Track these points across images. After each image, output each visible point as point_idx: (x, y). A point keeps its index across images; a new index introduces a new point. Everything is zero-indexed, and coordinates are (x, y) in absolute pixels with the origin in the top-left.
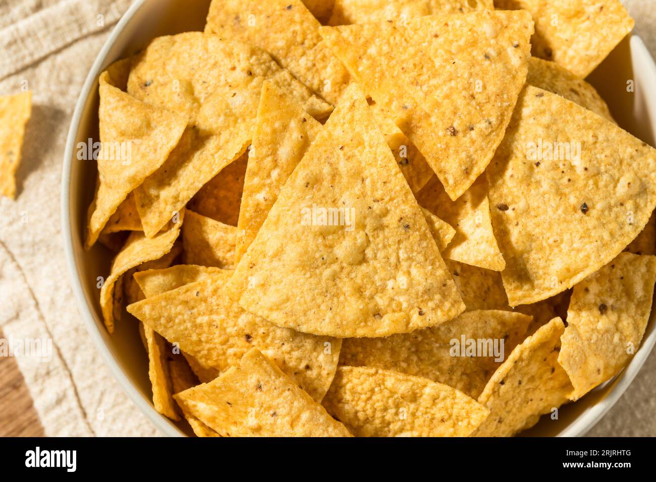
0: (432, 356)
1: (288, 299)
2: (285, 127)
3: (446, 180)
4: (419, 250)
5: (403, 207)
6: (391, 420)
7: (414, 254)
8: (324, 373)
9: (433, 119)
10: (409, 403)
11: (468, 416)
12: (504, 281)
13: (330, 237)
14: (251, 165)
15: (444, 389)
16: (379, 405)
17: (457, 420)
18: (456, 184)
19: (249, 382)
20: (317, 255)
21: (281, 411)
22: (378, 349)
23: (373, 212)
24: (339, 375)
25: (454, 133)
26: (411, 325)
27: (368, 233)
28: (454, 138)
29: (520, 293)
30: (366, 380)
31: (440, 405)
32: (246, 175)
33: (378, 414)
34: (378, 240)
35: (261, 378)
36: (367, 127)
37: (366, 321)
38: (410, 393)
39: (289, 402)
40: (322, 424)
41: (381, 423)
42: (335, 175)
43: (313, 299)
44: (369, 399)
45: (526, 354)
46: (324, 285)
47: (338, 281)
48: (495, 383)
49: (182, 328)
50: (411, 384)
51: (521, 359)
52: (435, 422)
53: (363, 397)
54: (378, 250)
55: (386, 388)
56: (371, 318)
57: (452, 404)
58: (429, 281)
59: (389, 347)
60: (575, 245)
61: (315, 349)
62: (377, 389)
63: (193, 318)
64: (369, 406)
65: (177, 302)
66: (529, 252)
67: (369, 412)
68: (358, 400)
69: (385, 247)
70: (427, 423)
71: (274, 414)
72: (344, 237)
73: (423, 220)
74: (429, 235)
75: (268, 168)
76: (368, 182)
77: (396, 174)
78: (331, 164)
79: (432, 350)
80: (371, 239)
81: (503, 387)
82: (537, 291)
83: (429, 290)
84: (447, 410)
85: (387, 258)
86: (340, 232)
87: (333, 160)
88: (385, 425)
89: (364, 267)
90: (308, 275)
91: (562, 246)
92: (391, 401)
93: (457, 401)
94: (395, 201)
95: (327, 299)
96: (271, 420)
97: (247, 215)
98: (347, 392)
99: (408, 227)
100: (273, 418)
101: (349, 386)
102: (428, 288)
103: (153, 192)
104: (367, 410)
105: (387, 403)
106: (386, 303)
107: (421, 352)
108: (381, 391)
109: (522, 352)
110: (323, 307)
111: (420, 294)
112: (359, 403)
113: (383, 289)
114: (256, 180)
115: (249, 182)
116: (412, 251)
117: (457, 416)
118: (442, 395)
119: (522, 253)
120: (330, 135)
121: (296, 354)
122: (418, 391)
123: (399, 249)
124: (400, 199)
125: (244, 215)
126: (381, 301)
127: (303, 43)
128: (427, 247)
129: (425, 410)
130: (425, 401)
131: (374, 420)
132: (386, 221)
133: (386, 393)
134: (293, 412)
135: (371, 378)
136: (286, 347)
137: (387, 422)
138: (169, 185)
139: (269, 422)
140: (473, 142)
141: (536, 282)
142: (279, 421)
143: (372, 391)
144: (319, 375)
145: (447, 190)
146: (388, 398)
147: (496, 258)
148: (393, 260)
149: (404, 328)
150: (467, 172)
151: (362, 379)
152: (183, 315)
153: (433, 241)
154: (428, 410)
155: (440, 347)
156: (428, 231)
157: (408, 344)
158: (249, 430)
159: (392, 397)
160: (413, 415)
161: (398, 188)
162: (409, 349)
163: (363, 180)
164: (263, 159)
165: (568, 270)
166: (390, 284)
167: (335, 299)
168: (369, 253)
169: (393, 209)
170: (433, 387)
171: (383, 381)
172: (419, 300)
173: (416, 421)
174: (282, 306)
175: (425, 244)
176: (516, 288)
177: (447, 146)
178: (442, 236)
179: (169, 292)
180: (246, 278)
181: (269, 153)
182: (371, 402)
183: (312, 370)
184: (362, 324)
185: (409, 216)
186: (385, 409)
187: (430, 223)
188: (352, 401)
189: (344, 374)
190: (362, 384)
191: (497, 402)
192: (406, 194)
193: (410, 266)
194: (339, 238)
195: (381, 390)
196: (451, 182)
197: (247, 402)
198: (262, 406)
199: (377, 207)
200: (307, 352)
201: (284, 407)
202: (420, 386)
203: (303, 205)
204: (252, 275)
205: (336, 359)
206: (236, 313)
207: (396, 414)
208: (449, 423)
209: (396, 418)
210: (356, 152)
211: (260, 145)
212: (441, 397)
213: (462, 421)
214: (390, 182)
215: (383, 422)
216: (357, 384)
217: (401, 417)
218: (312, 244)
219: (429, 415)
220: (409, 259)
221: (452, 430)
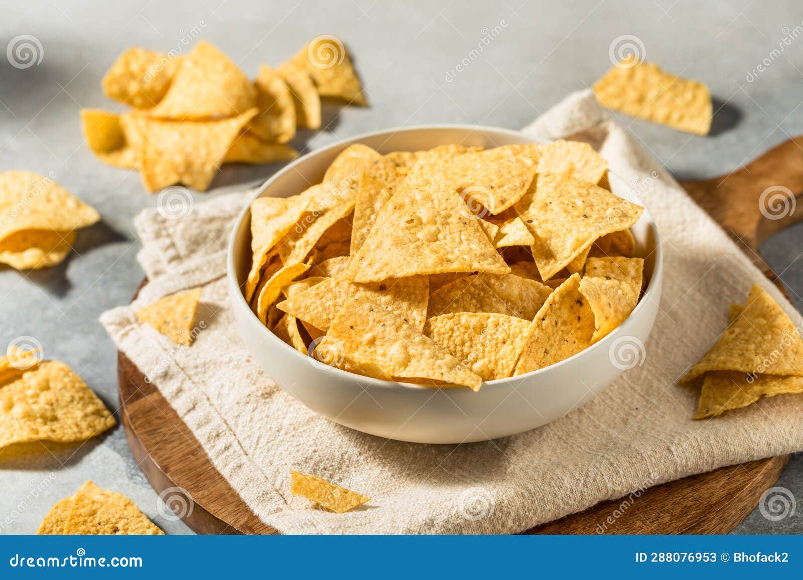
1: (387, 264)
2: (378, 193)
4: (475, 236)
6: (468, 352)
7: (472, 238)
8: (417, 323)
9: (477, 184)
10: (479, 335)
11: (521, 332)
12: (536, 262)
13: (413, 230)
14: (356, 214)
15: (502, 317)
16: (458, 341)
17: (514, 337)
18: (495, 208)
20: (405, 238)
21: (388, 323)
23: (440, 214)
24: (427, 325)
25: (492, 187)
26: (473, 266)
27: (439, 227)
28: (492, 190)
29: (548, 268)
30: (447, 323)
31: (501, 329)
32: (354, 219)
33: (458, 348)
34: (445, 230)
36: (432, 175)
37: (442, 264)
38: (479, 324)
42: (413, 202)
43: (405, 259)
44: (451, 336)
45: (557, 298)
46: (411, 251)
47: (421, 249)
48: (539, 319)
49: (316, 312)
50: (478, 318)
51: (554, 302)
52: (499, 345)
53: (447, 336)
54: (446, 235)
55: (462, 326)
57: (509, 326)
58: (483, 250)
60: (581, 230)
61: (410, 309)
62: (455, 328)
63: (323, 305)
64: (451, 343)
65: (311, 296)
66: (550, 239)
68: (443, 340)
69: (451, 233)
70: (493, 348)
71: (384, 325)
72: (423, 229)
73: (475, 221)
74: (481, 230)
75: (368, 214)
76: (436, 201)
77: (454, 194)
78: (410, 197)
80: (441, 229)
81: (544, 322)
82: (559, 262)
84: (505, 331)
85: (453, 240)
87: (412, 195)
89: (438, 243)
90: (400, 248)
91: (573, 232)
92: (466, 336)
93: (511, 323)
94: (455, 209)
95: (414, 257)
96: (382, 329)
97: (356, 242)
98: (436, 335)
99: (465, 223)
101: (435, 331)
102: (483, 254)
103: (291, 243)
105: (464, 337)
106: (455, 257)
108: (458, 329)
109: (554, 297)
110: (412, 262)
111: (478, 255)
113: (452, 253)
114: (361, 222)
115: (355, 223)
116: (470, 236)
117: (513, 335)
118: (501, 321)
119: (546, 240)
122: (484, 323)
123: (460, 235)
125: (354, 243)
126: (450, 256)
128: (480, 236)
129: (490, 337)
130: (490, 329)
132: (450, 220)
133: (462, 330)
135: (450, 321)
138: (302, 237)
139: (380, 331)
140: (505, 191)
141: (558, 256)
143: (452, 330)
146: (465, 333)
147: (528, 237)
148: (457, 240)
150: (503, 202)
151: (444, 322)
152: (315, 303)
153: (484, 234)
154: (493, 337)
155: (497, 301)
156: (479, 227)
159: (466, 332)
160: (483, 344)
163: (432, 201)
164: (365, 209)
165: (578, 240)
166: (456, 250)
167: (420, 257)
168: (440, 236)
169: (454, 214)
170: (494, 316)
171: (459, 320)
172: (478, 258)
173: (485, 349)
174: (384, 268)
175: (478, 234)
176: (545, 265)
178: (489, 232)
179: (304, 292)
180: (358, 267)
181: (368, 206)
182: (452, 339)
184: (440, 265)
185: (465, 217)
186: (463, 344)
188: (439, 341)
189: (432, 323)
190: (444, 326)
191: (541, 334)
193: (469, 244)
194: (419, 230)
195: (458, 328)
197: (364, 321)
198: (374, 322)
199: (443, 213)
200: (404, 311)
202: (485, 318)
203: (393, 218)
204: (362, 263)
205: (425, 312)
206: (354, 293)
207: (471, 346)
208: (509, 342)
209: (472, 350)
210: (427, 188)
211: (362, 203)
212: (501, 323)
213: (517, 337)
214: (450, 199)
215: (462, 355)
216: (441, 327)
217: (474, 348)
218: (401, 234)
219: (494, 341)
220: (468, 240)
221: (511, 347)
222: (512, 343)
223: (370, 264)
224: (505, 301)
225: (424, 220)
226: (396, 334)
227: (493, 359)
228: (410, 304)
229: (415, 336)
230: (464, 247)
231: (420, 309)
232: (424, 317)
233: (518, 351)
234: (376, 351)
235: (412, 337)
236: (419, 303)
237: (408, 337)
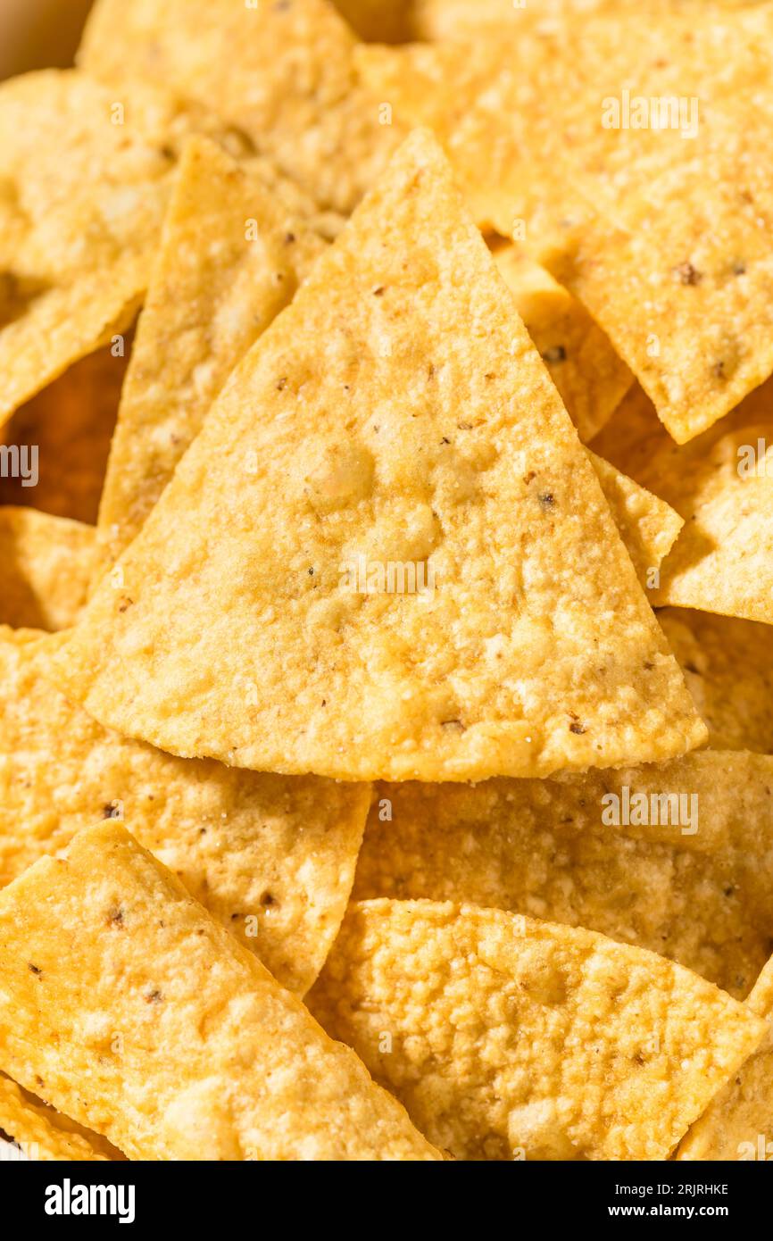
0: (617, 879)
1: (209, 683)
2: (237, 256)
3: (662, 389)
4: (581, 564)
5: (536, 444)
6: (496, 1063)
7: (566, 574)
8: (312, 916)
9: (636, 246)
10: (544, 1008)
11: (707, 1042)
13: (335, 518)
14: (143, 350)
15: (643, 961)
16: (462, 1014)
17: (679, 1054)
18: (689, 401)
19: (88, 900)
20: (296, 563)
21: (175, 987)
22: (466, 857)
23: (452, 454)
24: (353, 925)
25: (692, 278)
26: (545, 755)
27: (440, 512)
28: (689, 292)
30: (426, 937)
31: (631, 1009)
32: (129, 378)
33: (462, 1044)
34: (464, 530)
35: (123, 893)
36: (448, 234)
37: (418, 736)
38: (547, 971)
39: (197, 965)
40: (289, 1034)
41: (468, 1072)
42: (357, 359)
43: (278, 679)
44: (436, 994)
46: (309, 640)
47: (348, 631)
52: (618, 1064)
53: (420, 988)
54: (465, 556)
55: (483, 963)
56: (433, 728)
57: (665, 1006)
58: (603, 646)
59: (496, 851)
61: (288, 847)
62: (456, 965)
64: (434, 1018)
67: (436, 1036)
68: (405, 1000)
69: (483, 549)
70: (596, 1070)
71: (155, 995)
72: (373, 519)
73: (593, 487)
74: (610, 528)
75: (187, 359)
76: (444, 376)
77: (520, 354)
78: (348, 333)
79: (613, 862)
80: (446, 526)
83: (603, 671)
84: (648, 1024)
85: (490, 579)
86: (361, 505)
87: (353, 323)
88: (481, 1079)
89: (423, 600)
90: (268, 614)
92: (494, 1001)
93: (676, 994)
94: (517, 428)
95: (315, 676)
96: (144, 1012)
97: (127, 485)
98: (376, 974)
99: (550, 499)
100: (150, 1007)
101: (379, 959)
102: (600, 663)
104: (430, 1029)
105: (485, 1006)
106: (479, 692)
107: (583, 867)
108: (468, 969)
110: (303, 699)
111: (576, 678)
112: (407, 1008)
113: (474, 660)
114: (154, 392)
115: (134, 396)
116: (561, 566)
117: (677, 1043)
118: (636, 975)
120: (351, 260)
121: (236, 859)
122: (568, 967)
123: (522, 556)
124: (528, 422)
125: (117, 485)
126: (464, 689)
127: (312, 93)
128: (603, 560)
129: (588, 1027)
130: (588, 999)
131: (449, 1063)
132: (489, 480)
133: (483, 977)
134: (207, 992)
135: (440, 932)
136: (211, 840)
137: (485, 1068)
139: (138, 1019)
140: (742, 303)
142: (167, 1016)
143: (444, 970)
144: (299, 921)
145: (663, 415)
146: (490, 990)
148: (505, 585)
149: (526, 761)
150: (722, 373)
151: (416, 932)
153: (621, 546)
154: (597, 1028)
155: (638, 853)
156: (604, 517)
157: (547, 840)
158: (89, 1054)
159: (497, 988)
160: (558, 1045)
161: (525, 391)
162: (552, 858)
163: (431, 372)
164: (175, 334)
166: (493, 645)
167: (338, 679)
168: (439, 563)
169: (510, 447)
170: (609, 954)
171: (475, 938)
172: (574, 694)
173: (565, 1064)
174: (195, 700)
175: (595, 551)
177: (671, 310)
178: (645, 535)
180: (108, 640)
181: (192, 320)
182: (439, 1004)
183: (279, 907)
184: (408, 743)
185: (554, 470)
186: (481, 1028)
187: (614, 497)
188: (390, 1002)
189: (368, 922)
190: (415, 950)
192: (547, 409)
193: (552, 606)
194: (358, 522)
195: (467, 967)
196: (675, 394)
197: (81, 961)
198: (121, 973)
199: (465, 443)
200: (267, 855)
201: (182, 975)
202: (574, 951)
203: (267, 436)
204: (123, 630)
205: (347, 876)
206: (81, 742)
207: (511, 1043)
208: (655, 1066)
209: (512, 1057)
210: (417, 300)
211: (169, 299)
212: (634, 982)
213: (690, 1056)
214: (503, 375)
215: (475, 1067)
216: (403, 951)
217: (524, 1053)
218: (283, 535)
219: (601, 1045)
220: (549, 585)
221: (663, 1086)
222: (670, 1072)
223: (149, 651)
224: (670, 854)
225: (386, 474)
226: (197, 1044)
227: (589, 1108)
228: (295, 828)
229: (274, 1056)
230: (525, 633)
231: (328, 855)
232: (341, 898)
233: (690, 1112)
234: (120, 1081)
235: (260, 1068)
236: (328, 827)
237: (243, 1064)
